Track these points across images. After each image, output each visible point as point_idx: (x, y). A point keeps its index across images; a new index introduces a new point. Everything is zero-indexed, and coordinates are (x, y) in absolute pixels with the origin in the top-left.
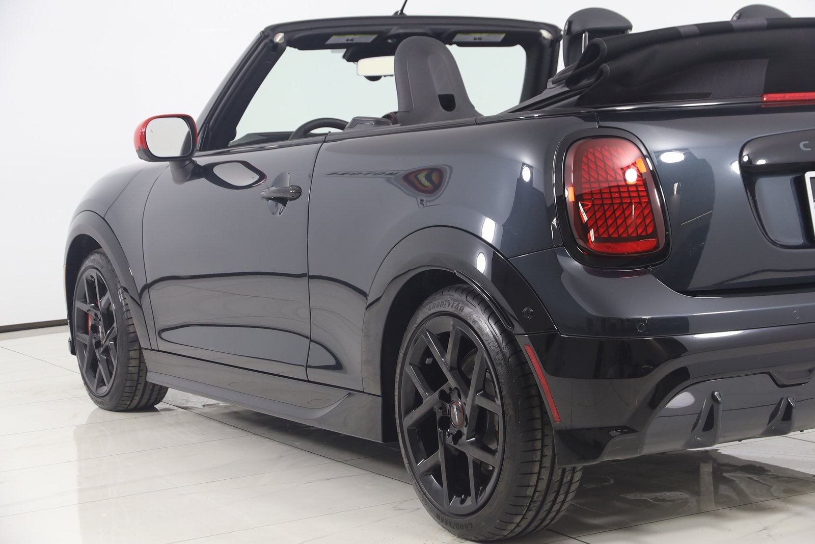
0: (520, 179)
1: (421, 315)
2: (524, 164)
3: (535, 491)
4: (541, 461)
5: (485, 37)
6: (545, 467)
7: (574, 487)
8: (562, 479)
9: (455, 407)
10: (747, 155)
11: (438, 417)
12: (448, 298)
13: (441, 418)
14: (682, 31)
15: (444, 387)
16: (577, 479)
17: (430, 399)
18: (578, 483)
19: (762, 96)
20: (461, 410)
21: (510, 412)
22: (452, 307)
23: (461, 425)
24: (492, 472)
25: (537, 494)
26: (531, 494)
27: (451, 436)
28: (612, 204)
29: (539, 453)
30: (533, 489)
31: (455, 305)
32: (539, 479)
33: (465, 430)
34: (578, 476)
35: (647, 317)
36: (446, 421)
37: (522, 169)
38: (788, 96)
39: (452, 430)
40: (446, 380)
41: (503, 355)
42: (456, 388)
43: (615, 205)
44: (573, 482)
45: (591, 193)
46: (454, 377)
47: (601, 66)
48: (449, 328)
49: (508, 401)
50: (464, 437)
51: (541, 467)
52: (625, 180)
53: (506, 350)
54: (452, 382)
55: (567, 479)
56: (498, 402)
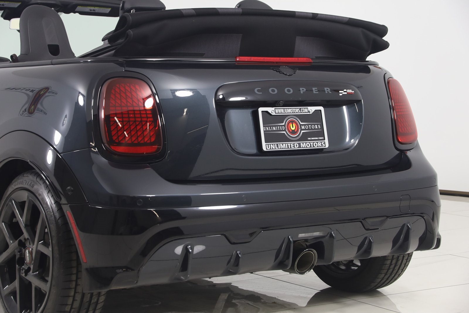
0: (77, 103)
1: (10, 189)
2: (80, 93)
3: (71, 308)
4: (75, 288)
5: (97, 9)
6: (78, 292)
7: (100, 306)
8: (90, 301)
9: (27, 251)
10: (222, 94)
11: (17, 257)
12: (25, 178)
13: (19, 258)
14: (184, 12)
15: (21, 238)
16: (101, 301)
17: (13, 245)
18: (103, 304)
19: (236, 58)
20: (31, 253)
21: (57, 255)
22: (27, 185)
23: (30, 263)
24: (45, 295)
25: (73, 310)
26: (69, 310)
27: (24, 270)
28: (135, 121)
29: (74, 283)
30: (70, 307)
31: (29, 183)
32: (74, 300)
33: (32, 267)
34: (102, 299)
35: (151, 196)
36: (22, 260)
37: (78, 96)
38: (253, 59)
39: (25, 267)
40: (22, 233)
41: (55, 217)
42: (28, 239)
43: (136, 122)
44: (99, 302)
45: (122, 113)
46: (28, 231)
47: (127, 31)
48: (25, 199)
49: (56, 248)
50: (31, 272)
51: (75, 292)
52: (144, 107)
53: (57, 215)
54: (26, 235)
55: (94, 300)
56: (50, 249)
